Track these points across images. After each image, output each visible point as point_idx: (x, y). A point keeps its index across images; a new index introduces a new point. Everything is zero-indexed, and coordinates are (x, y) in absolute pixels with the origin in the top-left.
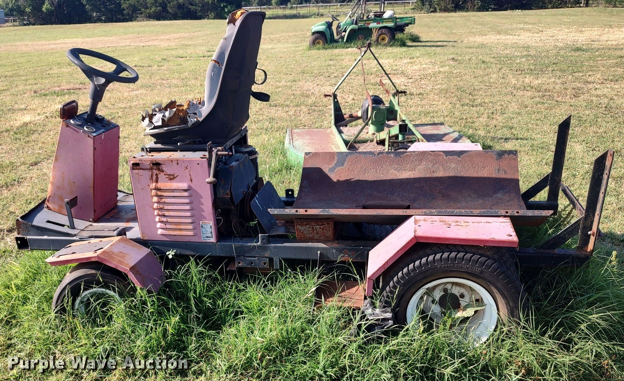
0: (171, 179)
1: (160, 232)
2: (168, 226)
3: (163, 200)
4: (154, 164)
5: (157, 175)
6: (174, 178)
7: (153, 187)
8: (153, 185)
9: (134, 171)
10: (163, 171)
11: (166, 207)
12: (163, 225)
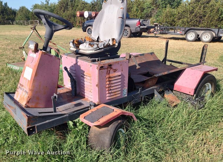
0: (115, 72)
1: (108, 98)
2: (112, 94)
3: (111, 82)
4: (109, 66)
5: (109, 71)
6: (116, 71)
7: (108, 77)
8: (108, 76)
9: (101, 70)
10: (112, 68)
11: (112, 85)
12: (109, 95)
